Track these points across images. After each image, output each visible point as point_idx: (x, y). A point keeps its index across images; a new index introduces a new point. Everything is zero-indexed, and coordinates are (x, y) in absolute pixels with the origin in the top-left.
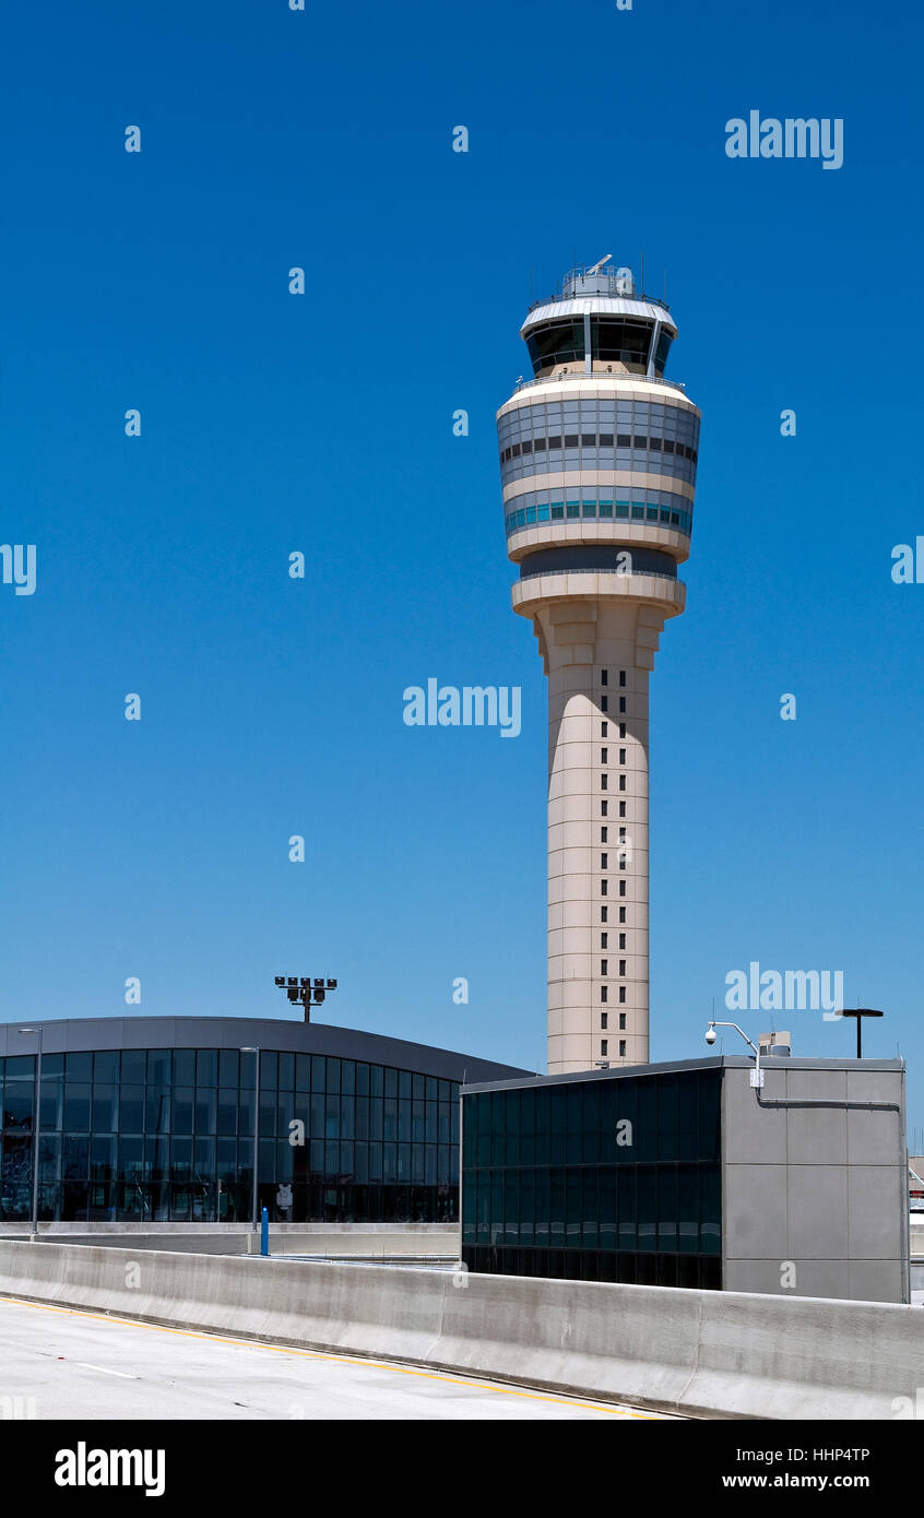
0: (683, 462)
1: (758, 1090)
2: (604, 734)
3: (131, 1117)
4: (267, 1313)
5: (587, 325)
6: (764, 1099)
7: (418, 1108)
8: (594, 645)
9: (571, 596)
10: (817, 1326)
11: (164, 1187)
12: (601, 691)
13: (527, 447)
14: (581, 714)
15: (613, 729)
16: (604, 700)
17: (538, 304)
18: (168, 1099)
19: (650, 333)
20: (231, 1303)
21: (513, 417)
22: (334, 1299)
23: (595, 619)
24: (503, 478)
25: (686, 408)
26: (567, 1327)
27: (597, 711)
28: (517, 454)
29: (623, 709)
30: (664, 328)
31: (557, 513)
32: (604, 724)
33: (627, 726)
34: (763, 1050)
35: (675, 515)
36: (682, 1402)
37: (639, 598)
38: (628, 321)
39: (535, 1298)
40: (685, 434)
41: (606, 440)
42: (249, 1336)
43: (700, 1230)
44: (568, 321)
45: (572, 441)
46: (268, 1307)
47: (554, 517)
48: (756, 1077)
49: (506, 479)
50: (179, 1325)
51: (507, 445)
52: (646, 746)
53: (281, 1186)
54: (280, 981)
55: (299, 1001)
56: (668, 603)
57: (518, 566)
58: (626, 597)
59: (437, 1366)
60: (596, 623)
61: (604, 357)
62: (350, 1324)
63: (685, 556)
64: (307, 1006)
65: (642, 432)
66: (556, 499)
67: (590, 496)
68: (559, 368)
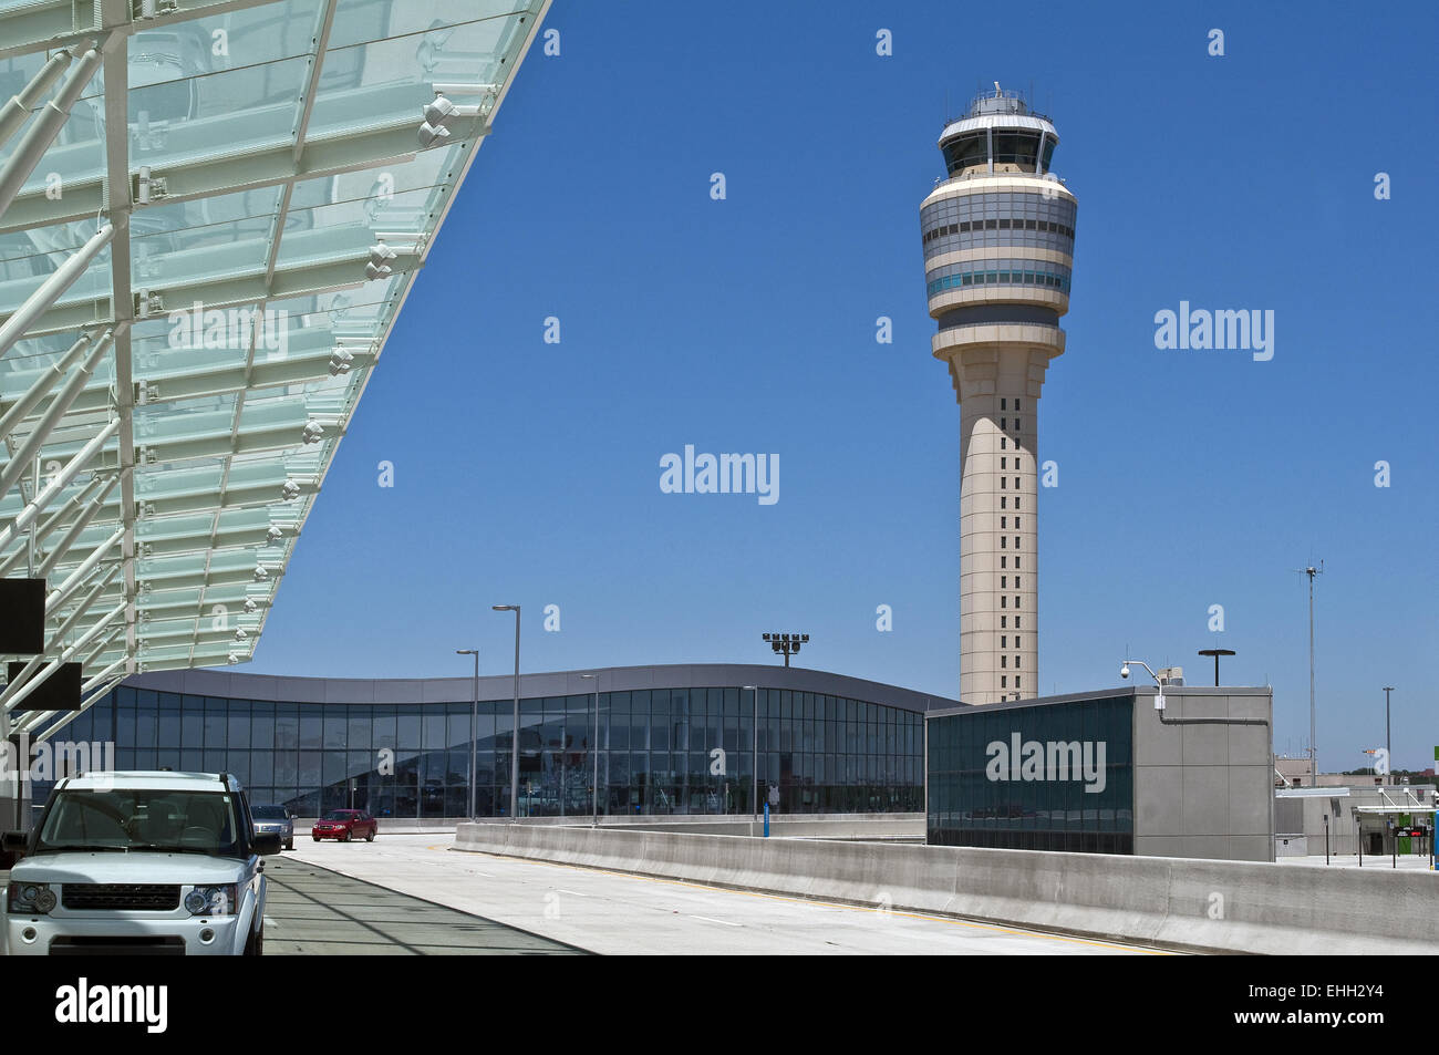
0: (1063, 239)
1: (1161, 711)
2: (1003, 447)
3: (659, 739)
4: (812, 879)
5: (989, 136)
6: (1165, 718)
7: (872, 727)
8: (995, 380)
9: (977, 344)
10: (1268, 883)
11: (685, 790)
12: (1001, 414)
13: (944, 231)
14: (985, 431)
15: (1010, 443)
16: (1003, 420)
17: (951, 122)
18: (687, 726)
19: (1039, 140)
20: (782, 873)
21: (933, 209)
22: (867, 868)
23: (996, 360)
24: (925, 255)
25: (1066, 197)
26: (1059, 886)
27: (998, 430)
28: (936, 236)
29: (1018, 428)
30: (1049, 136)
31: (967, 281)
32: (1004, 439)
33: (1021, 441)
34: (1163, 681)
35: (1058, 279)
36: (1157, 938)
37: (1030, 343)
38: (1021, 132)
39: (1032, 865)
40: (1066, 218)
41: (1005, 224)
42: (799, 895)
43: (1116, 816)
44: (975, 134)
45: (978, 225)
46: (812, 874)
47: (964, 284)
48: (1159, 702)
49: (927, 255)
50: (740, 888)
51: (928, 230)
52: (1035, 455)
53: (771, 788)
54: (766, 637)
55: (781, 651)
56: (1051, 346)
57: (936, 322)
58: (1019, 343)
59: (954, 915)
60: (997, 363)
61: (1002, 160)
62: (880, 886)
63: (1065, 311)
64: (787, 655)
65: (1032, 217)
66: (967, 270)
67: (992, 267)
68: (968, 170)
